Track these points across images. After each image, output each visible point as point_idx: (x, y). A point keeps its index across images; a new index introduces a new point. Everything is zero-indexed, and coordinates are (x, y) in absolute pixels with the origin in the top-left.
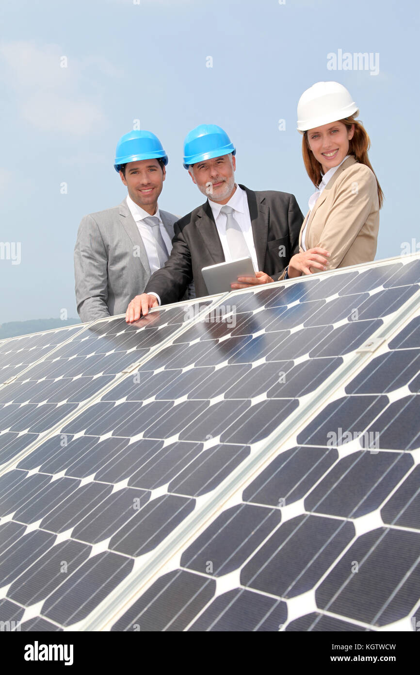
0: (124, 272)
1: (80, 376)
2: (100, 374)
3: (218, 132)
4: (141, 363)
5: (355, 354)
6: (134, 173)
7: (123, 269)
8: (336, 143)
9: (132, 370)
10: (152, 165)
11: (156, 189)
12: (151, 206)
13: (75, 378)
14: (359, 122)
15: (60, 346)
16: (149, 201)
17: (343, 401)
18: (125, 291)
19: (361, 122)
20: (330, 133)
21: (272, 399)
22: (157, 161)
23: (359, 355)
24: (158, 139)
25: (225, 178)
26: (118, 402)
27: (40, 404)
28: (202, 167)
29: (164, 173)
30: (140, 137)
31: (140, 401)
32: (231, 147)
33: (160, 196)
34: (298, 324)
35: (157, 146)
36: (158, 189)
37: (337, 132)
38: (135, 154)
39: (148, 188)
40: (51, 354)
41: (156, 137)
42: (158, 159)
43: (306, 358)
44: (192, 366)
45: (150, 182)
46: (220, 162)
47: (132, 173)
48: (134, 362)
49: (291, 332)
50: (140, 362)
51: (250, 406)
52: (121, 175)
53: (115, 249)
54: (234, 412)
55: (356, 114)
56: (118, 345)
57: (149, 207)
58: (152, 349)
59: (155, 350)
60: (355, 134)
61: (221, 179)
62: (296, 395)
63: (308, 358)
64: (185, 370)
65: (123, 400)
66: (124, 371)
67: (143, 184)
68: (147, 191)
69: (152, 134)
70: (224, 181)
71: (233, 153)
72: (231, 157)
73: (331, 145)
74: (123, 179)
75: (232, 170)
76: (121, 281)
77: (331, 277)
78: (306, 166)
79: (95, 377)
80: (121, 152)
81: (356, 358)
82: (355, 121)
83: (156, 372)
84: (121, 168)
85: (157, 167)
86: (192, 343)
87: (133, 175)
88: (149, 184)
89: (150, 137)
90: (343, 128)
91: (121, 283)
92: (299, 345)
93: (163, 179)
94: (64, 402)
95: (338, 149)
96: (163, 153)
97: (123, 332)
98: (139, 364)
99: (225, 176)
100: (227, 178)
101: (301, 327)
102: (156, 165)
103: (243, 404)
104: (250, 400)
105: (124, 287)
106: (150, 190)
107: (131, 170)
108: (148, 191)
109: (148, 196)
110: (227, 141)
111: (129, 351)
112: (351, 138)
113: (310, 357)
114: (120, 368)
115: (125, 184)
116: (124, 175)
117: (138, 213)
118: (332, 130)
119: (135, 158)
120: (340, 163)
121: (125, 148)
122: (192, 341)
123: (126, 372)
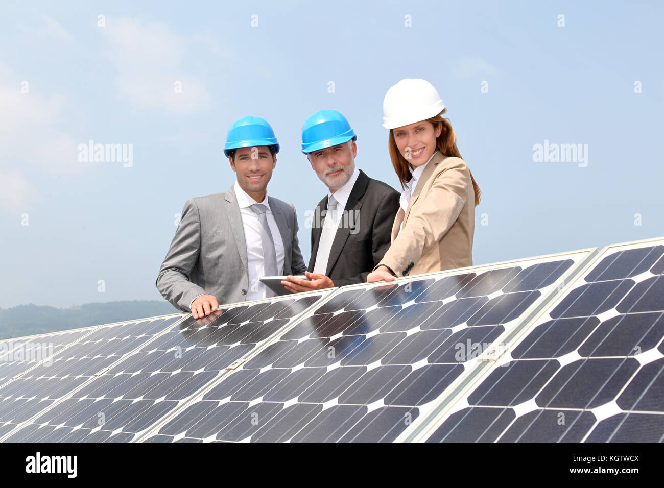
0: (221, 261)
1: (179, 371)
2: (202, 370)
3: (338, 119)
4: (246, 360)
5: (477, 362)
6: (243, 159)
7: (219, 257)
8: (421, 142)
9: (237, 367)
10: (262, 152)
11: (266, 176)
12: (259, 194)
13: (174, 373)
14: (447, 120)
15: (156, 336)
16: (256, 188)
17: (466, 413)
18: (220, 280)
19: (449, 119)
20: (416, 131)
21: (390, 406)
22: (267, 148)
23: (481, 362)
24: (270, 126)
25: (343, 166)
26: (222, 402)
27: (136, 400)
28: (320, 155)
29: (274, 161)
30: (253, 124)
31: (246, 402)
32: (351, 133)
33: (269, 183)
34: (414, 326)
35: (269, 133)
36: (267, 176)
37: (423, 131)
38: (246, 140)
39: (257, 174)
40: (145, 345)
41: (268, 124)
42: (269, 146)
43: (424, 363)
44: (301, 366)
45: (259, 169)
46: (338, 150)
47: (241, 159)
48: (238, 358)
49: (407, 334)
50: (245, 358)
51: (366, 412)
52: (230, 160)
53: (212, 237)
54: (350, 418)
55: (443, 111)
56: (220, 339)
57: (257, 194)
58: (258, 344)
59: (261, 346)
60: (443, 131)
61: (338, 167)
62: (416, 403)
63: (427, 364)
64: (294, 369)
65: (228, 400)
66: (228, 367)
67: (252, 171)
68: (255, 178)
69: (264, 121)
70: (342, 170)
71: (354, 139)
72: (350, 144)
73: (417, 143)
74: (232, 165)
75: (351, 158)
76: (217, 270)
77: (447, 277)
78: (393, 163)
79: (196, 372)
80: (232, 138)
81: (477, 366)
82: (442, 119)
83: (263, 370)
84: (231, 153)
85: (267, 154)
86: (301, 341)
87: (242, 160)
88: (258, 170)
89: (263, 124)
90: (430, 127)
91: (217, 271)
92: (416, 349)
93: (274, 167)
94: (162, 399)
95: (424, 147)
96: (275, 140)
97: (225, 324)
98: (244, 360)
99: (343, 165)
100: (345, 166)
101: (417, 329)
102: (267, 152)
103: (358, 410)
104: (367, 407)
105: (219, 276)
106: (259, 177)
107: (241, 156)
108: (257, 177)
109: (256, 183)
110: (347, 127)
111: (232, 346)
112: (438, 135)
113: (429, 362)
114: (224, 364)
115: (233, 170)
116: (233, 161)
117: (244, 200)
118: (418, 128)
119: (245, 144)
120: (427, 161)
121: (236, 133)
122: (301, 338)
123: (231, 369)
